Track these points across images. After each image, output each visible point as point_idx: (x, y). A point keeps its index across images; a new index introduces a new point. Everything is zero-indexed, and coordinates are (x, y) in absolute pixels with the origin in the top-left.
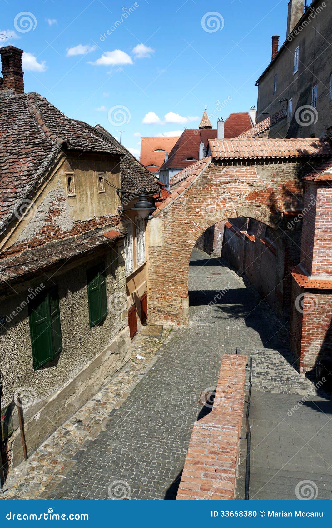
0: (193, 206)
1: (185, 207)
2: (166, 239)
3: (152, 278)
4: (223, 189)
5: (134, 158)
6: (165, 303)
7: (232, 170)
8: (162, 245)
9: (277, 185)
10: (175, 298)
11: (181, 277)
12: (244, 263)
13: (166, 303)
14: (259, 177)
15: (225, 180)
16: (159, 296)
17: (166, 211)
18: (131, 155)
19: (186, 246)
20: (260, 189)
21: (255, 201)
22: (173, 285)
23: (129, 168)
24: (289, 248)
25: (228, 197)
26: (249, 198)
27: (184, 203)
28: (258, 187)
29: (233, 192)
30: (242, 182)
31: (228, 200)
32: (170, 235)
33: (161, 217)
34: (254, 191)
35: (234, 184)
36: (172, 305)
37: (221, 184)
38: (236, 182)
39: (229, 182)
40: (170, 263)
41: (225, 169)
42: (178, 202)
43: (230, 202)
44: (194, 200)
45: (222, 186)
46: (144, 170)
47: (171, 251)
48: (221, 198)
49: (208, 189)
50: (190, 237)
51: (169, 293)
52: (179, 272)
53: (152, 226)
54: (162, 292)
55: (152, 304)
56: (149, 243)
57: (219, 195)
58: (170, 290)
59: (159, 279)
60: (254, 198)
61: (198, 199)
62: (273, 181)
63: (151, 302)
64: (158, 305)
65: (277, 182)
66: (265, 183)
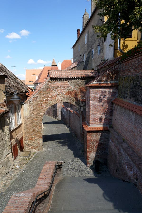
0: (42, 98)
1: (39, 99)
2: (31, 113)
3: (25, 130)
4: (55, 90)
5: (17, 78)
6: (31, 141)
7: (59, 83)
8: (29, 115)
9: (78, 89)
10: (36, 139)
11: (38, 129)
12: (69, 122)
13: (32, 141)
14: (70, 85)
15: (56, 87)
16: (29, 138)
17: (30, 100)
18: (16, 76)
19: (40, 115)
20: (71, 90)
21: (69, 95)
22: (35, 133)
23: (13, 82)
24: (84, 115)
25: (57, 94)
26: (66, 94)
27: (38, 97)
28: (70, 89)
29: (59, 92)
30: (63, 88)
31: (57, 95)
32: (33, 111)
33: (28, 103)
34: (68, 91)
35: (60, 89)
36: (35, 142)
37: (54, 89)
38: (60, 88)
39: (57, 88)
40: (33, 124)
41: (56, 82)
42: (36, 97)
43: (58, 96)
44: (43, 96)
45: (55, 89)
46: (22, 83)
47: (33, 118)
48: (54, 94)
49: (48, 91)
50: (42, 111)
51: (33, 137)
52: (37, 127)
53: (24, 107)
54: (30, 136)
55: (26, 142)
56: (23, 115)
57: (53, 93)
58: (34, 135)
59: (29, 131)
60: (68, 94)
61: (44, 95)
62: (76, 87)
63: (25, 141)
64: (28, 142)
65: (77, 87)
66: (73, 88)
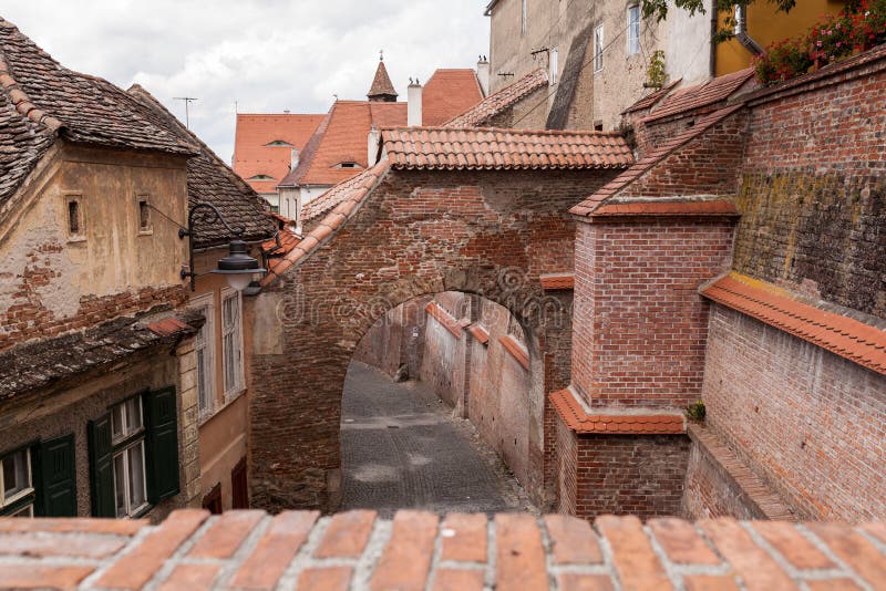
0: (350, 267)
1: (333, 270)
2: (291, 339)
3: (259, 425)
4: (415, 230)
5: (219, 160)
6: (287, 483)
7: (433, 195)
8: (280, 352)
9: (525, 223)
10: (310, 470)
11: (324, 422)
12: (466, 394)
13: (291, 482)
14: (487, 207)
15: (417, 210)
16: (274, 466)
17: (290, 277)
18: (212, 153)
19: (335, 352)
20: (490, 232)
21: (483, 256)
22: (306, 441)
23: (208, 184)
24: (552, 356)
25: (424, 247)
26: (468, 250)
27: (331, 261)
28: (486, 227)
29: (434, 237)
30: (454, 218)
31: (424, 255)
32: (299, 331)
33: (279, 290)
34: (479, 235)
35: (436, 222)
36: (304, 486)
37: (410, 220)
38: (440, 218)
39: (425, 217)
40: (298, 393)
41: (417, 190)
42: (317, 259)
43: (428, 259)
44: (353, 254)
45: (412, 226)
46: (242, 188)
47: (301, 365)
48: (409, 250)
49: (382, 229)
50: (344, 333)
51: (299, 460)
52: (320, 411)
53: (259, 311)
54: (281, 457)
55: (260, 485)
56: (253, 348)
57: (404, 244)
58: (300, 452)
59: (276, 428)
60: (479, 250)
61: (361, 252)
62: (517, 216)
63: (256, 482)
64: (273, 487)
65: (525, 217)
66: (500, 220)
